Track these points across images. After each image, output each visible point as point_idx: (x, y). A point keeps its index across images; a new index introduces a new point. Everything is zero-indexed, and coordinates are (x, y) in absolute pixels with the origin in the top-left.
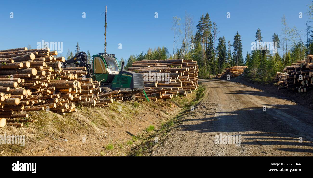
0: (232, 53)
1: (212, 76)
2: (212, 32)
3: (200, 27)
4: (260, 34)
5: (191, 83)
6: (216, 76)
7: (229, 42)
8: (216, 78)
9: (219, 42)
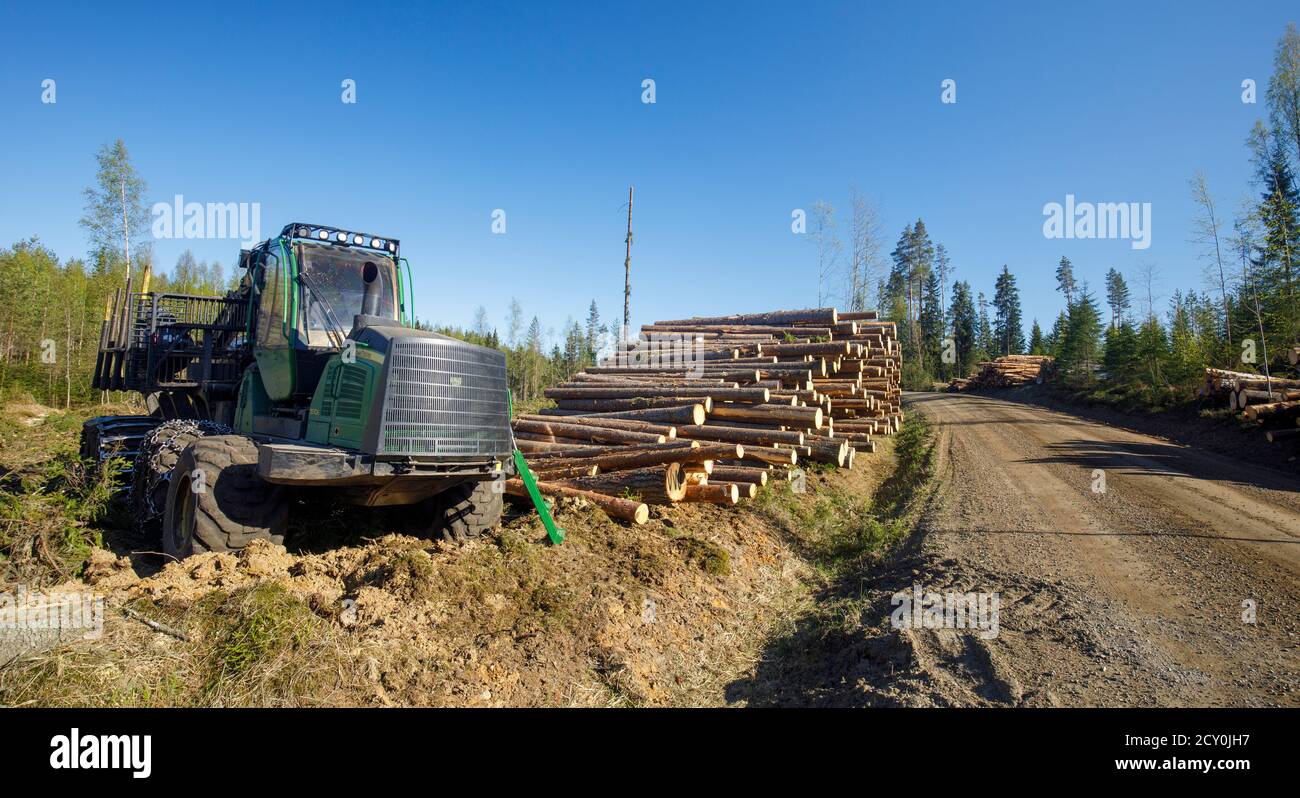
0: (993, 323)
1: (939, 385)
2: (933, 268)
3: (902, 256)
4: (1070, 271)
5: (872, 407)
6: (952, 385)
7: (982, 295)
8: (953, 389)
9: (954, 294)
